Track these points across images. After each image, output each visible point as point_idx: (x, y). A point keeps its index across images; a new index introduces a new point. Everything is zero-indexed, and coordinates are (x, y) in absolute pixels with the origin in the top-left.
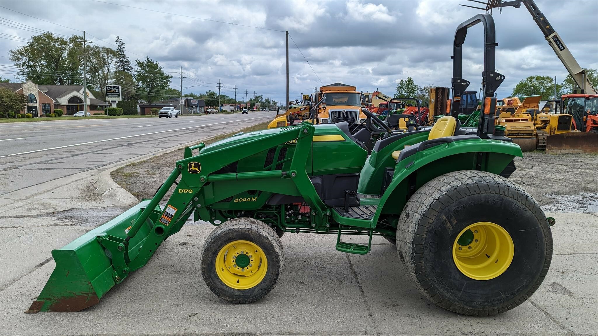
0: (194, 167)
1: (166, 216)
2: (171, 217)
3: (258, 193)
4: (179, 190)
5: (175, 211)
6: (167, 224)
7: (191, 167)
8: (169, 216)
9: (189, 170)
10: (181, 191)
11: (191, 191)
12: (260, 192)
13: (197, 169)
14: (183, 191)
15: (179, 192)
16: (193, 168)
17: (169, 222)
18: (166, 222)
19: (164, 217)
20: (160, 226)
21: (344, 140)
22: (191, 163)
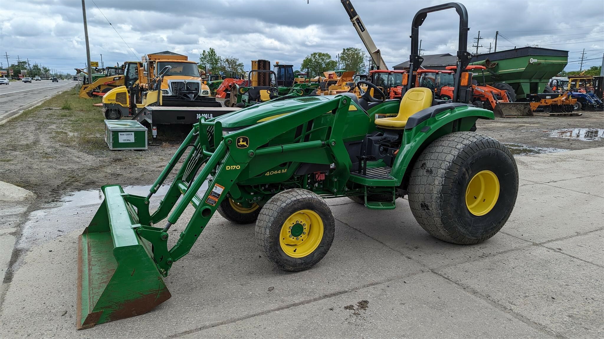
0: (243, 141)
1: (213, 196)
2: (218, 196)
3: (288, 164)
4: (227, 167)
5: (223, 190)
6: (214, 204)
7: (240, 142)
8: (216, 195)
9: (238, 144)
10: (228, 168)
11: (238, 167)
12: (291, 163)
13: (245, 143)
14: (231, 167)
15: (227, 169)
16: (241, 143)
17: (215, 202)
18: (213, 203)
19: (211, 197)
20: (207, 207)
21: (356, 109)
22: (240, 138)
